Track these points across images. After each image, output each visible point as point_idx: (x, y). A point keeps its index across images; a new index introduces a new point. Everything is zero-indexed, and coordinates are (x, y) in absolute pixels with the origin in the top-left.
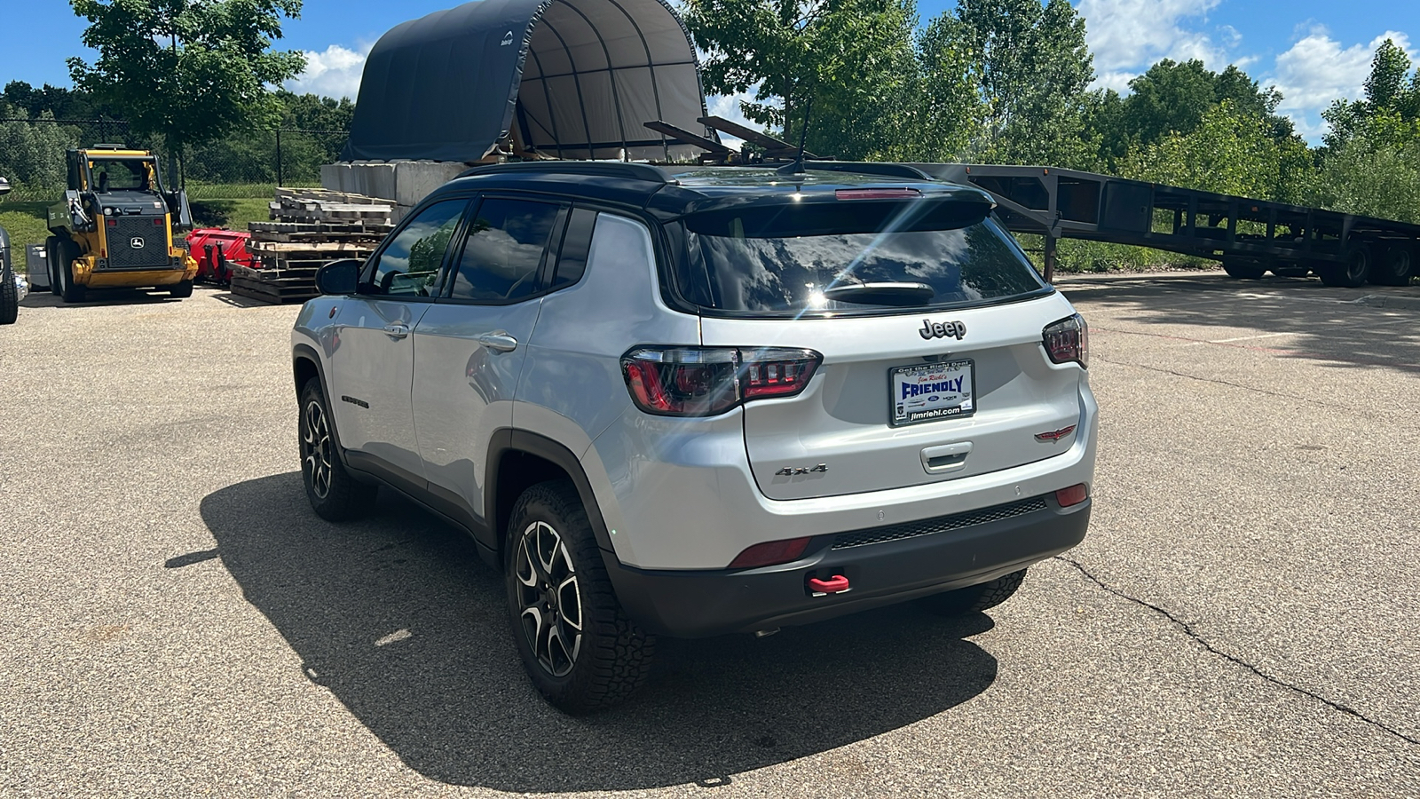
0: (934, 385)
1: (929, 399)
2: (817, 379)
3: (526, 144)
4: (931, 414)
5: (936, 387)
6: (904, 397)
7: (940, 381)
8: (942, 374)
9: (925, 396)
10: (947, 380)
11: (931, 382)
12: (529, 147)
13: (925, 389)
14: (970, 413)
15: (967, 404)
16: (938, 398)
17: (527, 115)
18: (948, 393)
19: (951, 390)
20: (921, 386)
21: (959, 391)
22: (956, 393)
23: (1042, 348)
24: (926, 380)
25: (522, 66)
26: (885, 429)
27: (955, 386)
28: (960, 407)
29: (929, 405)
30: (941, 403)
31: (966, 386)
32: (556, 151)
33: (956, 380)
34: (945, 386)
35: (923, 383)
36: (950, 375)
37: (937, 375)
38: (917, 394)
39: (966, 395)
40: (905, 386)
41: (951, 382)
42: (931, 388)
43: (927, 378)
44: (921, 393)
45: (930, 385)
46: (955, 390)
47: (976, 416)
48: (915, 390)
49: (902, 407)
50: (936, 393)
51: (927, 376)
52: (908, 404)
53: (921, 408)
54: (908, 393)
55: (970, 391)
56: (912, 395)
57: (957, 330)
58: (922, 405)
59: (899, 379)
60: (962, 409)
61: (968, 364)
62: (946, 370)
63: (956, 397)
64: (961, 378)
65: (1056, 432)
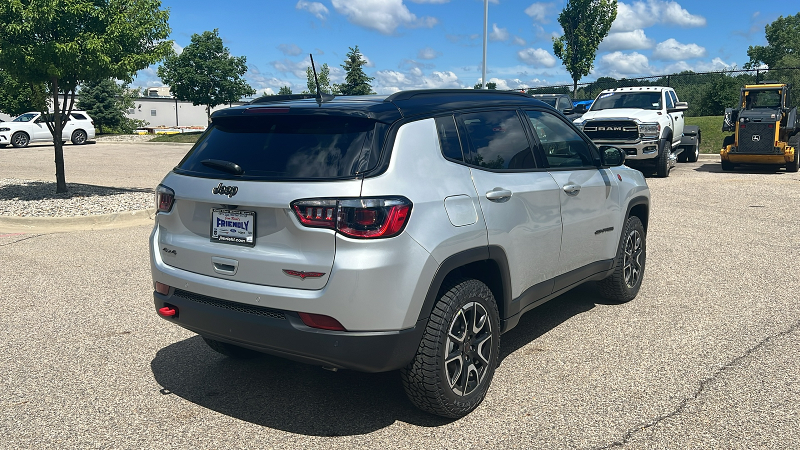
0: (234, 222)
1: (231, 230)
2: (175, 206)
4: (229, 239)
5: (235, 224)
6: (218, 226)
7: (238, 221)
8: (238, 217)
9: (228, 229)
10: (240, 222)
11: (232, 221)
13: (229, 224)
14: (253, 245)
15: (250, 239)
16: (236, 231)
18: (241, 230)
19: (242, 228)
20: (227, 222)
21: (247, 230)
22: (245, 231)
23: (292, 214)
24: (229, 219)
26: (208, 241)
27: (244, 226)
28: (246, 239)
29: (231, 234)
30: (236, 234)
31: (250, 227)
33: (245, 223)
34: (240, 225)
35: (228, 220)
36: (242, 219)
37: (236, 217)
38: (224, 226)
39: (250, 234)
40: (218, 220)
41: (242, 223)
42: (232, 224)
43: (230, 218)
44: (227, 226)
45: (231, 222)
46: (244, 229)
47: (255, 248)
48: (223, 223)
49: (217, 231)
50: (234, 228)
51: (230, 217)
52: (220, 230)
53: (226, 234)
54: (220, 224)
55: (252, 231)
56: (222, 226)
57: (232, 191)
58: (227, 233)
59: (215, 216)
60: (247, 241)
61: (251, 214)
62: (240, 215)
63: (244, 233)
64: (248, 222)
65: (300, 273)
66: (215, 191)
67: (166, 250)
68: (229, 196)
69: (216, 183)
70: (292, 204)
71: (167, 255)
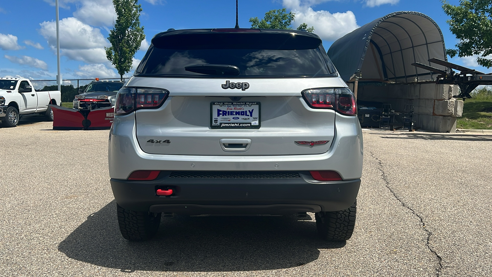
1: (233, 118)
2: (168, 102)
4: (233, 125)
5: (237, 113)
6: (218, 116)
7: (240, 111)
8: (241, 107)
9: (231, 117)
10: (244, 110)
11: (235, 111)
12: (386, 79)
13: (232, 113)
14: (257, 127)
15: (256, 123)
16: (238, 118)
17: (386, 67)
18: (245, 117)
19: (246, 115)
20: (229, 112)
21: (251, 116)
22: (249, 117)
23: (302, 100)
24: (232, 109)
25: (367, 46)
26: (207, 129)
27: (248, 113)
28: (251, 123)
29: (233, 121)
30: (240, 120)
31: (256, 114)
32: (395, 80)
33: (249, 111)
34: (243, 113)
35: (230, 111)
36: (246, 108)
37: (239, 108)
38: (226, 115)
39: (255, 119)
40: (219, 111)
41: (246, 112)
42: (234, 113)
43: (232, 108)
45: (234, 112)
46: (248, 115)
47: (261, 129)
49: (217, 120)
50: (238, 116)
51: (232, 107)
52: (220, 119)
54: (221, 114)
55: (258, 116)
56: (223, 115)
57: (245, 86)
58: (229, 121)
59: (215, 108)
60: (252, 125)
61: (257, 104)
62: (244, 106)
63: (249, 119)
64: (253, 110)
66: (224, 87)
67: (152, 141)
68: (242, 90)
69: (223, 81)
70: (302, 93)
71: (154, 145)
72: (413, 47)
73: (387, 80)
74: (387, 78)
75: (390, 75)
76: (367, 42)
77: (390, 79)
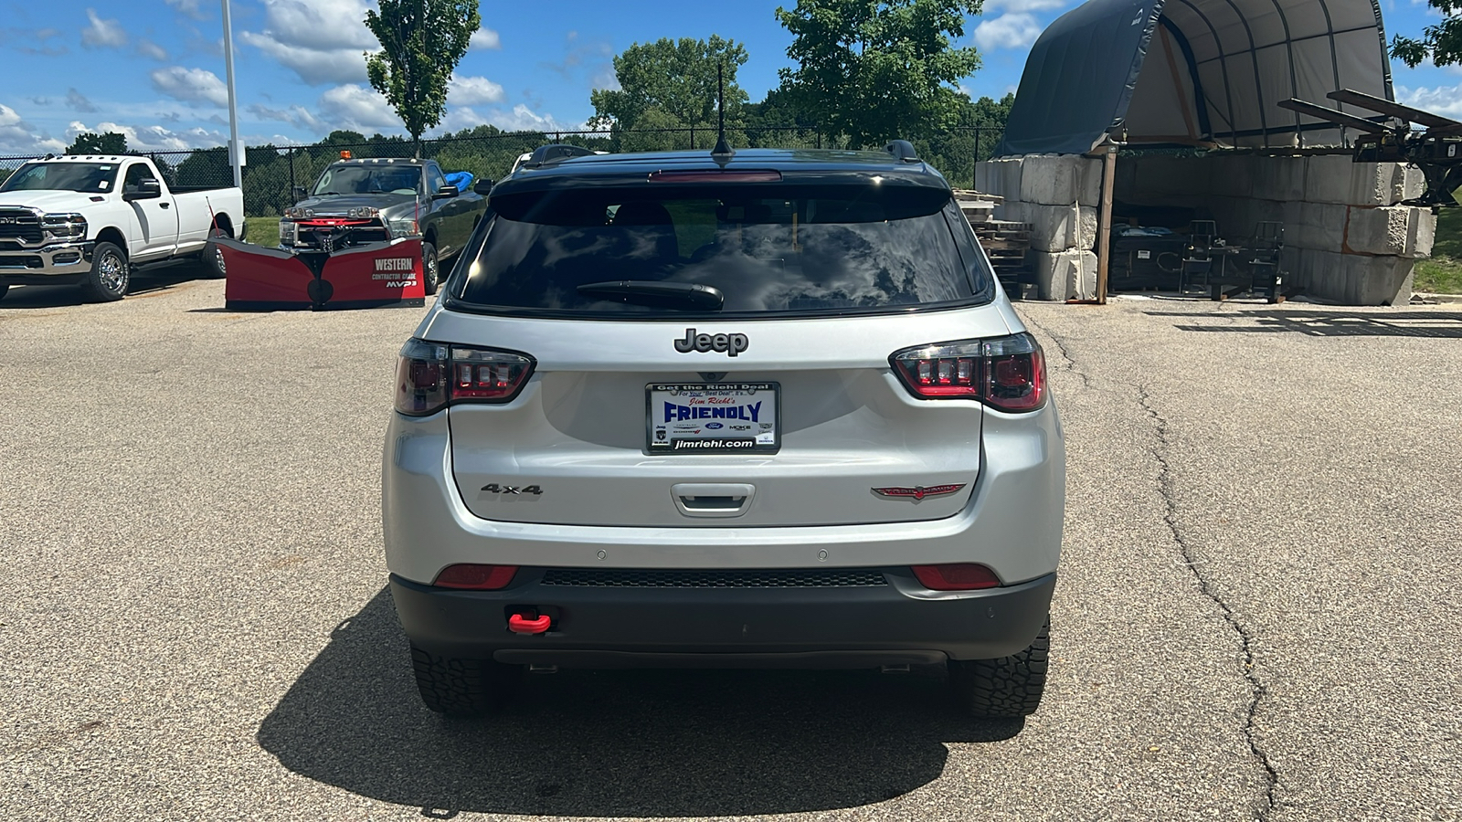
0: (715, 409)
1: (707, 426)
2: (532, 388)
3: (1203, 133)
4: (706, 445)
5: (718, 412)
6: (668, 420)
7: (725, 406)
8: (728, 397)
9: (700, 423)
10: (737, 405)
11: (712, 406)
12: (1206, 135)
13: (703, 413)
14: (772, 449)
15: (769, 437)
16: (721, 426)
17: (1207, 101)
18: (737, 422)
19: (742, 417)
20: (695, 409)
21: (755, 419)
22: (750, 423)
23: (892, 379)
24: (702, 402)
25: (1145, 46)
26: (639, 455)
27: (747, 413)
28: (754, 440)
29: (706, 433)
30: (725, 431)
31: (767, 414)
32: (1232, 139)
33: (750, 407)
34: (734, 413)
35: (698, 406)
36: (742, 400)
37: (722, 398)
38: (687, 418)
39: (765, 427)
40: (668, 407)
41: (741, 408)
42: (710, 413)
43: (704, 400)
44: (695, 417)
45: (709, 409)
46: (748, 419)
47: (781, 454)
48: (684, 413)
49: (665, 432)
50: (719, 420)
51: (705, 397)
52: (673, 428)
53: (693, 435)
54: (674, 415)
55: (772, 421)
56: (680, 419)
57: (735, 345)
58: (696, 432)
59: (659, 400)
60: (758, 443)
61: (770, 388)
62: (734, 392)
63: (748, 427)
64: (759, 404)
65: (915, 490)
66: (682, 346)
67: (495, 488)
68: (730, 355)
69: (679, 330)
70: (892, 358)
71: (499, 499)
72: (1288, 41)
73: (1209, 139)
74: (1209, 132)
75: (1219, 125)
76: (1145, 33)
77: (1218, 135)
